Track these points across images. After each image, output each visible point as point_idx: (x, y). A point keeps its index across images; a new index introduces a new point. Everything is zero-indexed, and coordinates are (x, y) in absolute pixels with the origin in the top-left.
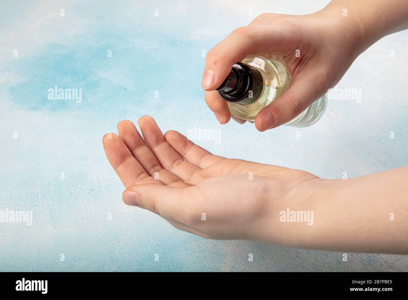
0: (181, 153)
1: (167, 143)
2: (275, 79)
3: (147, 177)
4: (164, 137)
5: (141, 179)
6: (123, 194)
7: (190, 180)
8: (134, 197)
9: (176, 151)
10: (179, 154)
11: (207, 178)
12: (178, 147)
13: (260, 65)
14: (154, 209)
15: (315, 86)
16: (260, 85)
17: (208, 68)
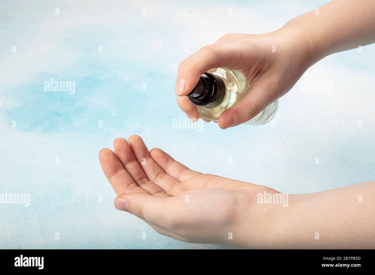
0: (164, 168)
1: (152, 159)
2: (235, 86)
3: (135, 187)
4: (150, 153)
5: (131, 189)
6: (115, 200)
7: (171, 191)
8: (124, 203)
9: (159, 166)
10: (162, 169)
11: (185, 190)
12: (161, 162)
13: (223, 75)
14: (140, 215)
15: (269, 92)
16: (223, 91)
17: (180, 76)
